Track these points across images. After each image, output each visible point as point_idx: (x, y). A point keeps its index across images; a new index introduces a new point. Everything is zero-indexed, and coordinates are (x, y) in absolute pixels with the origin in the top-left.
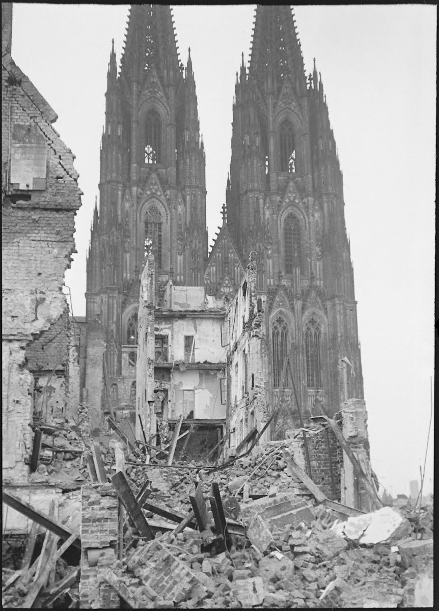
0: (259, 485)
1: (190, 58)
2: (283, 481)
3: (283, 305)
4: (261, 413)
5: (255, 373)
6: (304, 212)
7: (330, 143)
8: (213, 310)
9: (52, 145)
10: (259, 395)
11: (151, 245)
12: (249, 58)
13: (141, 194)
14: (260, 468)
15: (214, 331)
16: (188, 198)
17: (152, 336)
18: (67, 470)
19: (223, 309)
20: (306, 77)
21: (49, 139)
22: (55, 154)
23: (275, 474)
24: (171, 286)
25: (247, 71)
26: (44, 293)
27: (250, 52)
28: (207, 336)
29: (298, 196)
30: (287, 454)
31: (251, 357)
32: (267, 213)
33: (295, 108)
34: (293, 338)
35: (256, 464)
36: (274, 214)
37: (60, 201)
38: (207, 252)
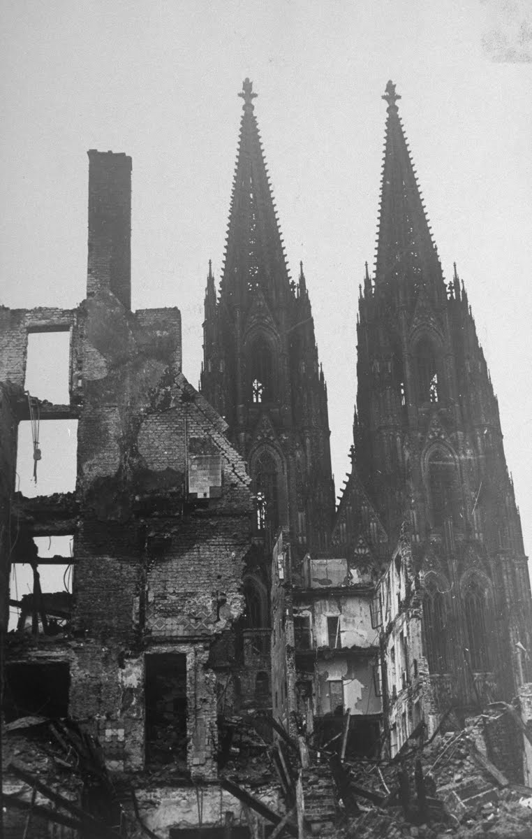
0: (443, 774)
1: (302, 274)
2: (466, 768)
3: (433, 567)
4: (429, 704)
5: (417, 657)
6: (452, 449)
7: (480, 364)
8: (359, 586)
9: (226, 455)
10: (424, 683)
11: (263, 500)
12: (375, 268)
13: (250, 439)
14: (443, 757)
15: (361, 610)
16: (308, 441)
17: (290, 619)
18: (253, 765)
19: (371, 584)
20: (446, 286)
21: (222, 449)
22: (229, 463)
23: (458, 762)
24: (309, 561)
25: (373, 283)
26: (225, 595)
27: (375, 260)
28: (354, 616)
29: (444, 431)
30: (468, 741)
31: (411, 641)
32: (407, 454)
33: (434, 323)
34: (448, 608)
35: (438, 754)
36: (414, 453)
37: (236, 506)
38: (335, 506)
